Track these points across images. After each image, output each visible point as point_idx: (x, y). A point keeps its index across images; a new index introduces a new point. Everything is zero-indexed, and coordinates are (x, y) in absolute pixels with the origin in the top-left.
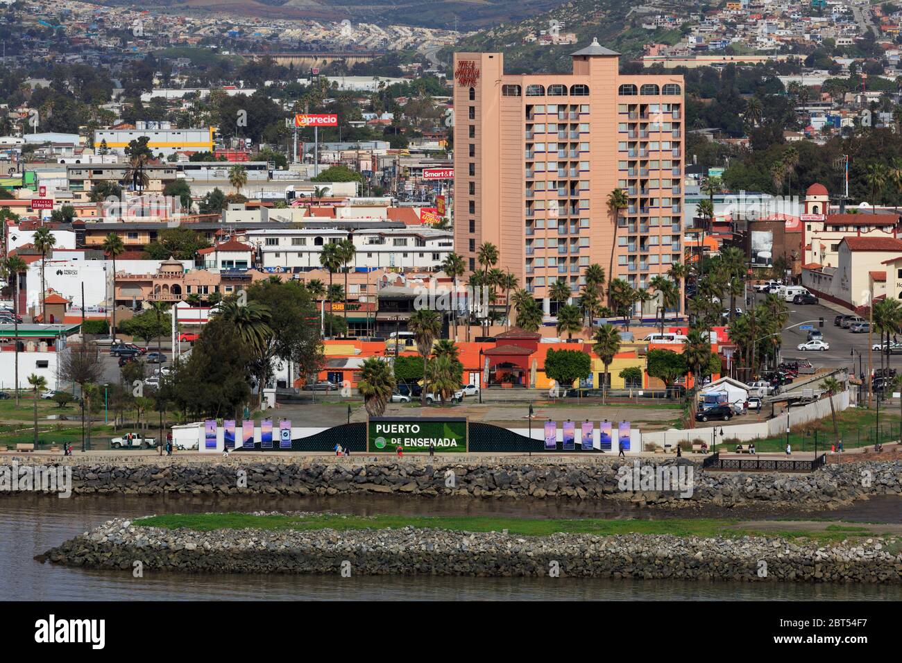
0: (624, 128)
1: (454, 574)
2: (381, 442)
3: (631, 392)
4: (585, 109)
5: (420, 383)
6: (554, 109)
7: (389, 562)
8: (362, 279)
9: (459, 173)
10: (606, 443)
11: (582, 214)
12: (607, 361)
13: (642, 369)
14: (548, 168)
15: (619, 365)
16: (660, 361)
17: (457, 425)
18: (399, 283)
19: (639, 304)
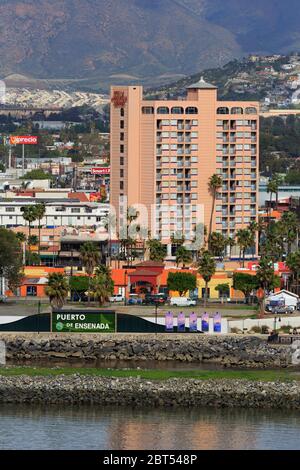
0: (220, 135)
1: (105, 404)
2: (60, 326)
3: (222, 300)
4: (195, 123)
5: (86, 293)
6: (175, 123)
7: (63, 396)
8: (50, 232)
10: (205, 327)
11: (193, 190)
12: (207, 279)
13: (230, 285)
14: (171, 161)
15: (214, 283)
16: (240, 280)
17: (109, 315)
18: (74, 233)
19: (228, 247)
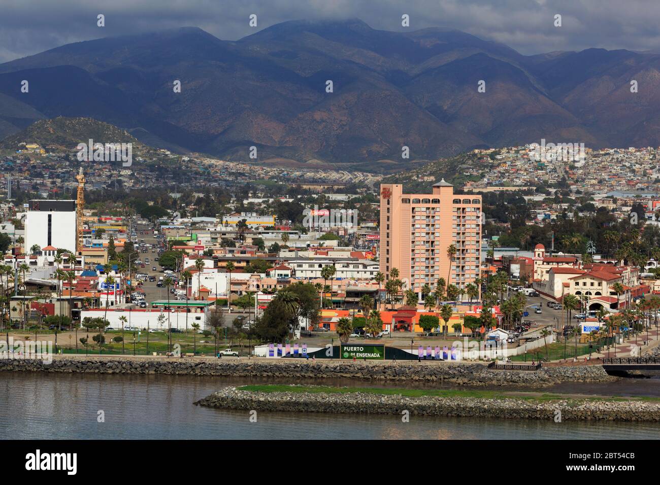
0: (455, 218)
1: (378, 413)
2: (346, 355)
3: (457, 334)
4: (438, 210)
5: (364, 329)
6: (425, 209)
7: (349, 407)
8: (339, 283)
9: (382, 237)
10: (445, 357)
11: (436, 256)
12: (446, 320)
13: (462, 324)
14: (421, 236)
15: (451, 322)
16: (470, 321)
17: (380, 348)
18: (355, 285)
19: (461, 296)
